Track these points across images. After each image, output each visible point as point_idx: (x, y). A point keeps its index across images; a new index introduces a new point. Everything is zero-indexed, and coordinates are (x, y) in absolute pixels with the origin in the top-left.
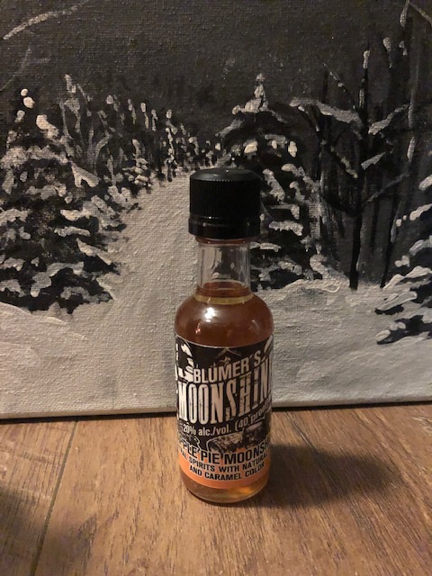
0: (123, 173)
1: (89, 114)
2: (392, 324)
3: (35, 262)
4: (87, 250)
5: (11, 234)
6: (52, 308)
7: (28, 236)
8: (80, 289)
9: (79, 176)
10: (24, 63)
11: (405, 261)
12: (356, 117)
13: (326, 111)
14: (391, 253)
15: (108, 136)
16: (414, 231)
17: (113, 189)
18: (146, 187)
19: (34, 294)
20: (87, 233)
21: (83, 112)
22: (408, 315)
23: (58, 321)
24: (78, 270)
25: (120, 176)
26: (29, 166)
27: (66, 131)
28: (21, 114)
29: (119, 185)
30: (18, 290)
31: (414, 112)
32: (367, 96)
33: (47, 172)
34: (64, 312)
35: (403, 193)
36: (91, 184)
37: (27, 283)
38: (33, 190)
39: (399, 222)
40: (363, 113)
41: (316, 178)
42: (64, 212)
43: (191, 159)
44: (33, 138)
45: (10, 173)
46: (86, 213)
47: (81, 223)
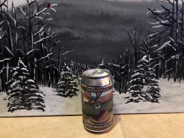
1: (75, 66)
2: (127, 100)
3: (66, 89)
4: (74, 87)
5: (62, 85)
6: (68, 97)
7: (65, 85)
8: (73, 94)
9: (73, 76)
10: (65, 59)
11: (129, 89)
12: (119, 66)
13: (114, 65)
14: (126, 88)
15: (78, 69)
16: (131, 84)
17: (79, 78)
19: (65, 94)
20: (74, 85)
21: (74, 66)
22: (130, 99)
23: (69, 99)
24: (73, 90)
25: (80, 76)
26: (65, 74)
27: (71, 69)
28: (64, 66)
29: (80, 77)
30: (63, 94)
31: (130, 65)
32: (121, 62)
33: (68, 75)
34: (70, 97)
35: (128, 78)
36: (75, 77)
37: (64, 93)
38: (66, 78)
39: (128, 83)
40: (121, 65)
41: (113, 76)
42: (71, 81)
44: (66, 70)
45: (62, 75)
46: (74, 81)
47: (73, 83)
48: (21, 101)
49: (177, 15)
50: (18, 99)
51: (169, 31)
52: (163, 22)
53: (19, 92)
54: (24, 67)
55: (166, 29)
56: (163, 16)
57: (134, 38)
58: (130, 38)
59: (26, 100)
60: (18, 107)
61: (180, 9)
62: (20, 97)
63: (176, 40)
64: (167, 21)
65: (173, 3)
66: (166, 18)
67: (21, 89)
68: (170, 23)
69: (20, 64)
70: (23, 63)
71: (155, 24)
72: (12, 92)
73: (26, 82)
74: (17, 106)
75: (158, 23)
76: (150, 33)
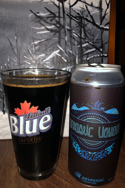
49: (64, 20)
51: (56, 38)
52: (48, 27)
55: (53, 36)
56: (48, 20)
57: (16, 45)
58: (12, 45)
61: (67, 13)
63: (65, 49)
64: (53, 26)
65: (58, 5)
66: (51, 22)
68: (56, 28)
71: (40, 29)
75: (43, 28)
76: (34, 39)
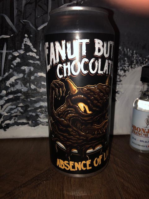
0: (122, 66)
17: (119, 71)
18: (128, 70)
25: (121, 68)
43: (140, 63)
48: (22, 111)
50: (17, 107)
53: (19, 94)
54: (32, 52)
59: (29, 109)
60: (16, 120)
62: (21, 102)
67: (24, 89)
69: (25, 45)
70: (30, 44)
72: (7, 95)
73: (32, 78)
74: (14, 119)
